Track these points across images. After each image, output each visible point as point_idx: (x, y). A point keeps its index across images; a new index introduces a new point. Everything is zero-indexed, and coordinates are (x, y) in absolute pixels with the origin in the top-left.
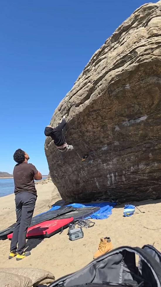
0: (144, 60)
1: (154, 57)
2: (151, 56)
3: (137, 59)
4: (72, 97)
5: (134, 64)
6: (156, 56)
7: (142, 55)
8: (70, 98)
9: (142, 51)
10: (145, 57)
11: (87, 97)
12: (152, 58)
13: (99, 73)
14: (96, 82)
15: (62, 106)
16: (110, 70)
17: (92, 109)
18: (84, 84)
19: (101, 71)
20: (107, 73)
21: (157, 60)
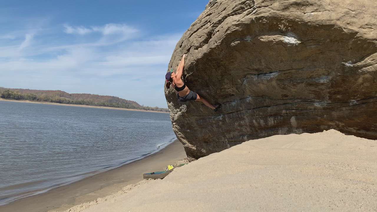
0: (260, 13)
1: (272, 11)
2: (269, 9)
3: (254, 12)
4: (192, 34)
5: (250, 16)
6: (274, 10)
7: (260, 7)
8: (190, 37)
9: (259, 2)
10: (262, 9)
11: (206, 41)
12: (270, 12)
13: (219, 14)
14: (215, 25)
15: (183, 43)
16: (229, 15)
17: (211, 58)
18: (205, 22)
19: (222, 12)
20: (225, 17)
21: (276, 15)
